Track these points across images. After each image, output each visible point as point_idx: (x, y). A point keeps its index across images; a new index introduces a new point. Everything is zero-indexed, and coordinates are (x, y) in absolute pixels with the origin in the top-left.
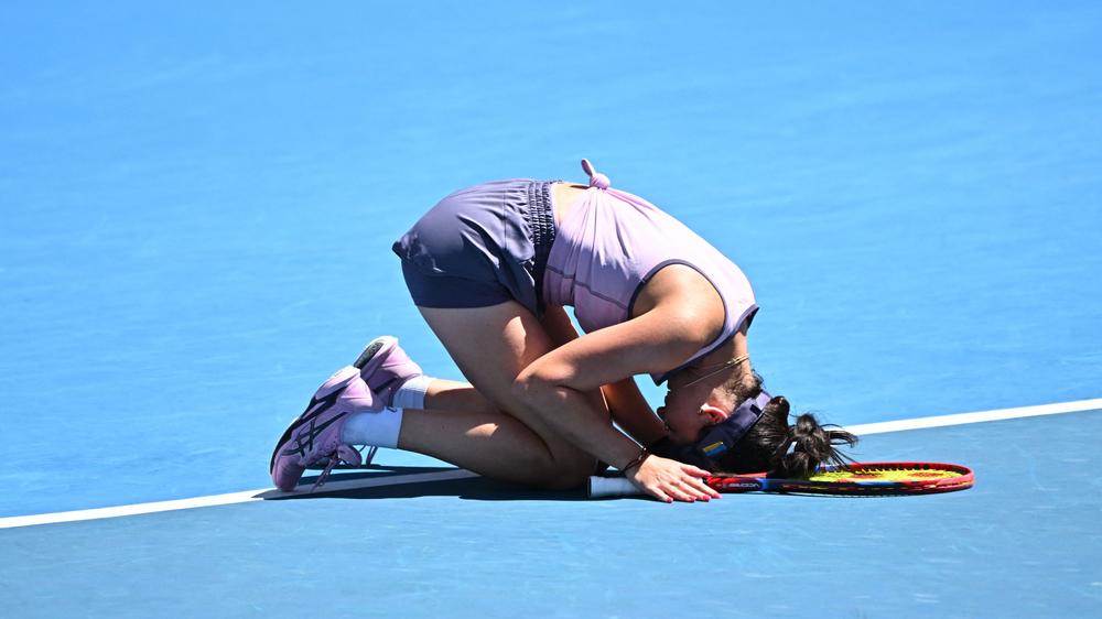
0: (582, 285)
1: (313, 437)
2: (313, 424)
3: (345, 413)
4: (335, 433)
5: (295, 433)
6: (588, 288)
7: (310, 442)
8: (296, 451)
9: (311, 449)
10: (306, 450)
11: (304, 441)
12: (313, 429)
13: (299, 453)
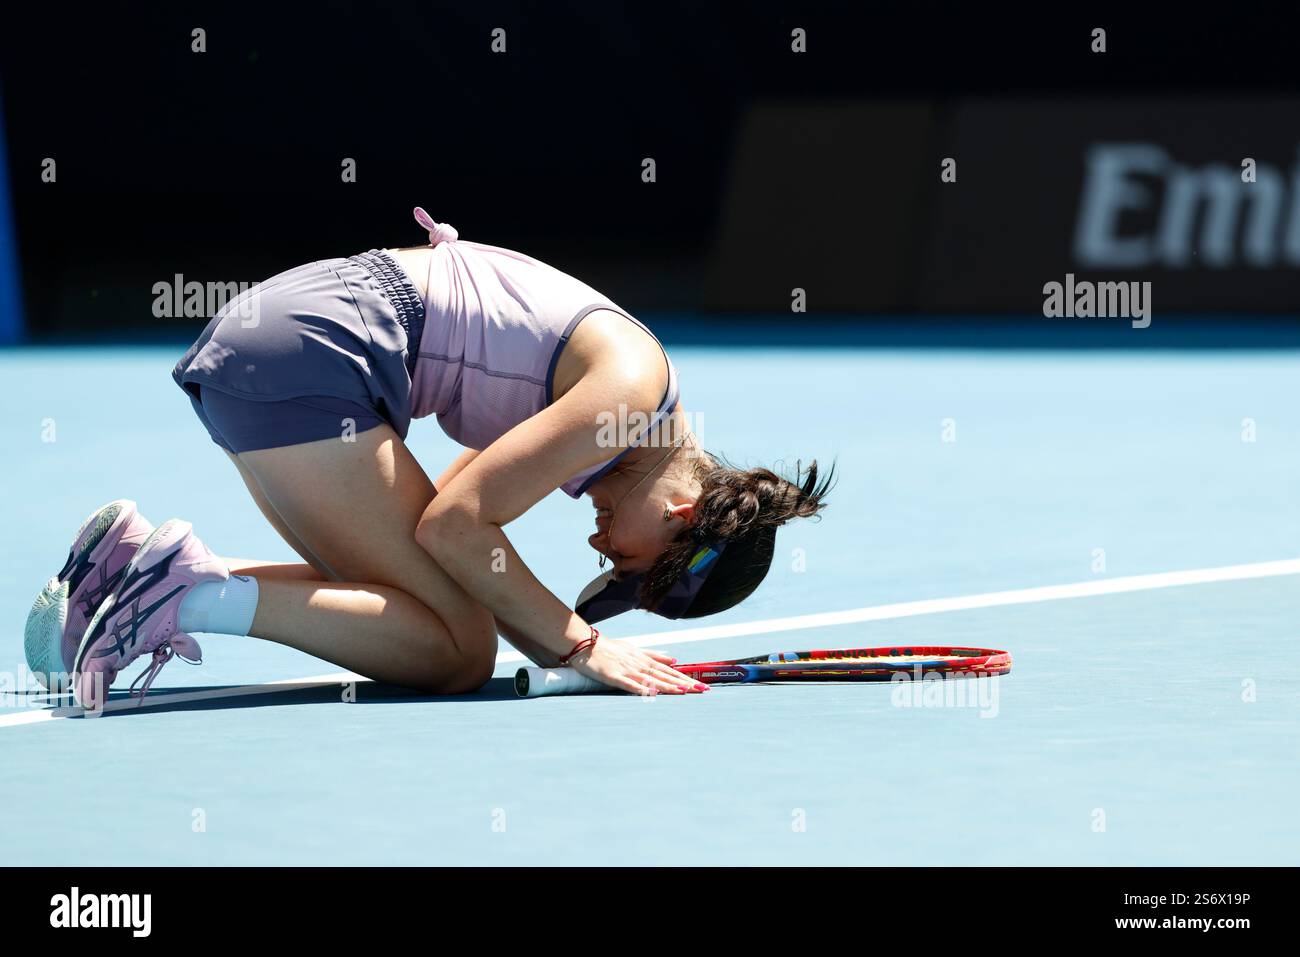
0: (475, 366)
1: (136, 626)
2: (135, 608)
3: (182, 587)
4: (169, 617)
5: (110, 624)
6: (484, 369)
7: (133, 635)
8: (112, 650)
9: (133, 644)
10: (127, 646)
11: (124, 633)
12: (136, 614)
13: (118, 652)
